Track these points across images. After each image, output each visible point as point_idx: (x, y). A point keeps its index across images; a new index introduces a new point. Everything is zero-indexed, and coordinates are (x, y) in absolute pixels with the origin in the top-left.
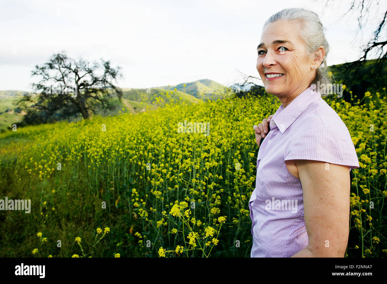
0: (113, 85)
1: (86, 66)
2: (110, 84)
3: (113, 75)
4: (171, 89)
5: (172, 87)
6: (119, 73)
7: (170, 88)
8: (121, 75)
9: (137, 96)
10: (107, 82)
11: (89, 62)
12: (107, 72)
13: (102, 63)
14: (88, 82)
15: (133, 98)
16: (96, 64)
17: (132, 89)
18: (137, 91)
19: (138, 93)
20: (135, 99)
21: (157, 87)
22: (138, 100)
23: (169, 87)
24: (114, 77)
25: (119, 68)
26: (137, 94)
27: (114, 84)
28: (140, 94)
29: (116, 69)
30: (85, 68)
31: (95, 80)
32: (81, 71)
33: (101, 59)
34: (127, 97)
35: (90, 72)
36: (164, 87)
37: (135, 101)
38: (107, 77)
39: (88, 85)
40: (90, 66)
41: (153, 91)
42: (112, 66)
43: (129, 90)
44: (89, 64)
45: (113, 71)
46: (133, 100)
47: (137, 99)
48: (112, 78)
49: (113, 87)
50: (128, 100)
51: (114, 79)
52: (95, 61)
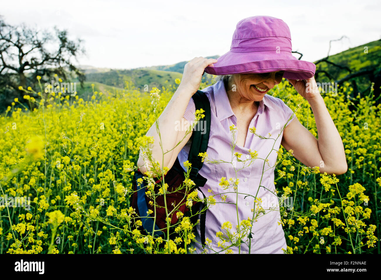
0: (73, 65)
1: (33, 37)
2: (68, 63)
3: (73, 50)
4: (167, 70)
5: (168, 67)
6: (81, 47)
7: (165, 68)
8: (83, 51)
9: (118, 80)
10: (63, 60)
11: (37, 31)
12: (63, 46)
13: (56, 33)
14: (38, 61)
15: (112, 83)
16: (48, 34)
17: (111, 70)
18: (118, 72)
19: (120, 75)
20: (115, 84)
21: (146, 67)
22: (120, 85)
23: (163, 67)
24: (73, 54)
25: (80, 41)
26: (118, 77)
27: (74, 63)
28: (122, 78)
29: (76, 42)
30: (33, 39)
31: (47, 58)
32: (26, 44)
33: (55, 28)
34: (105, 81)
35: (39, 45)
36: (156, 67)
37: (115, 86)
38: (62, 53)
39: (37, 64)
40: (40, 38)
41: (141, 72)
42: (70, 38)
43: (106, 71)
44: (38, 35)
45: (73, 45)
46: (113, 85)
47: (118, 84)
48: (71, 56)
49: (72, 68)
50: (105, 86)
51: (73, 56)
52: (46, 31)
